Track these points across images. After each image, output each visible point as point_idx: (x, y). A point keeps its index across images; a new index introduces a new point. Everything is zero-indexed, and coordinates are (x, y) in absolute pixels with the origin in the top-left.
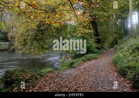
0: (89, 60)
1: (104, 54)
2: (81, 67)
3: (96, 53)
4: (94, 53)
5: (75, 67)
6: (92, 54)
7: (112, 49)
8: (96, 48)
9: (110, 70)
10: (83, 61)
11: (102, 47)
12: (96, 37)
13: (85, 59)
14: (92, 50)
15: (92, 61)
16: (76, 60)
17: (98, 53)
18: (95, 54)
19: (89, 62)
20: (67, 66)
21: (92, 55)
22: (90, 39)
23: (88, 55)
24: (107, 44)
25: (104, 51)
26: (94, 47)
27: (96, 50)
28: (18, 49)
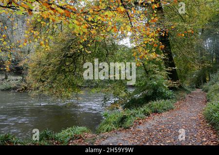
0: (156, 112)
1: (184, 99)
2: (141, 128)
3: (169, 98)
4: (165, 98)
5: (128, 128)
6: (163, 100)
7: (198, 91)
8: (170, 88)
9: (205, 140)
10: (145, 114)
11: (180, 87)
12: (169, 69)
13: (148, 110)
14: (162, 93)
15: (164, 114)
16: (132, 112)
17: (172, 98)
18: (167, 101)
19: (156, 117)
20: (114, 123)
21: (162, 102)
22: (158, 72)
23: (154, 103)
24: (189, 81)
25: (185, 94)
26: (167, 87)
27: (169, 93)
28: (33, 89)
